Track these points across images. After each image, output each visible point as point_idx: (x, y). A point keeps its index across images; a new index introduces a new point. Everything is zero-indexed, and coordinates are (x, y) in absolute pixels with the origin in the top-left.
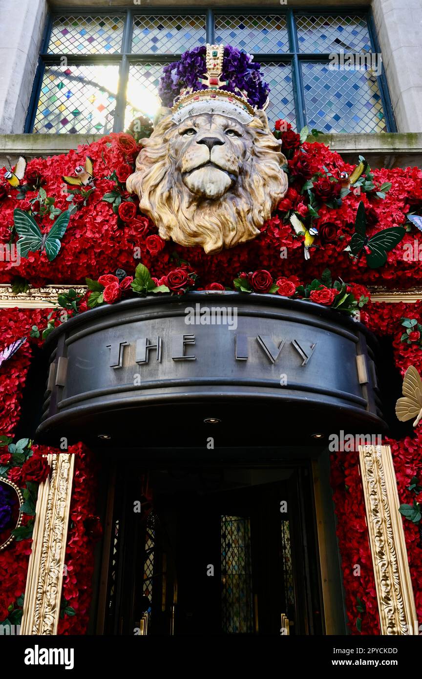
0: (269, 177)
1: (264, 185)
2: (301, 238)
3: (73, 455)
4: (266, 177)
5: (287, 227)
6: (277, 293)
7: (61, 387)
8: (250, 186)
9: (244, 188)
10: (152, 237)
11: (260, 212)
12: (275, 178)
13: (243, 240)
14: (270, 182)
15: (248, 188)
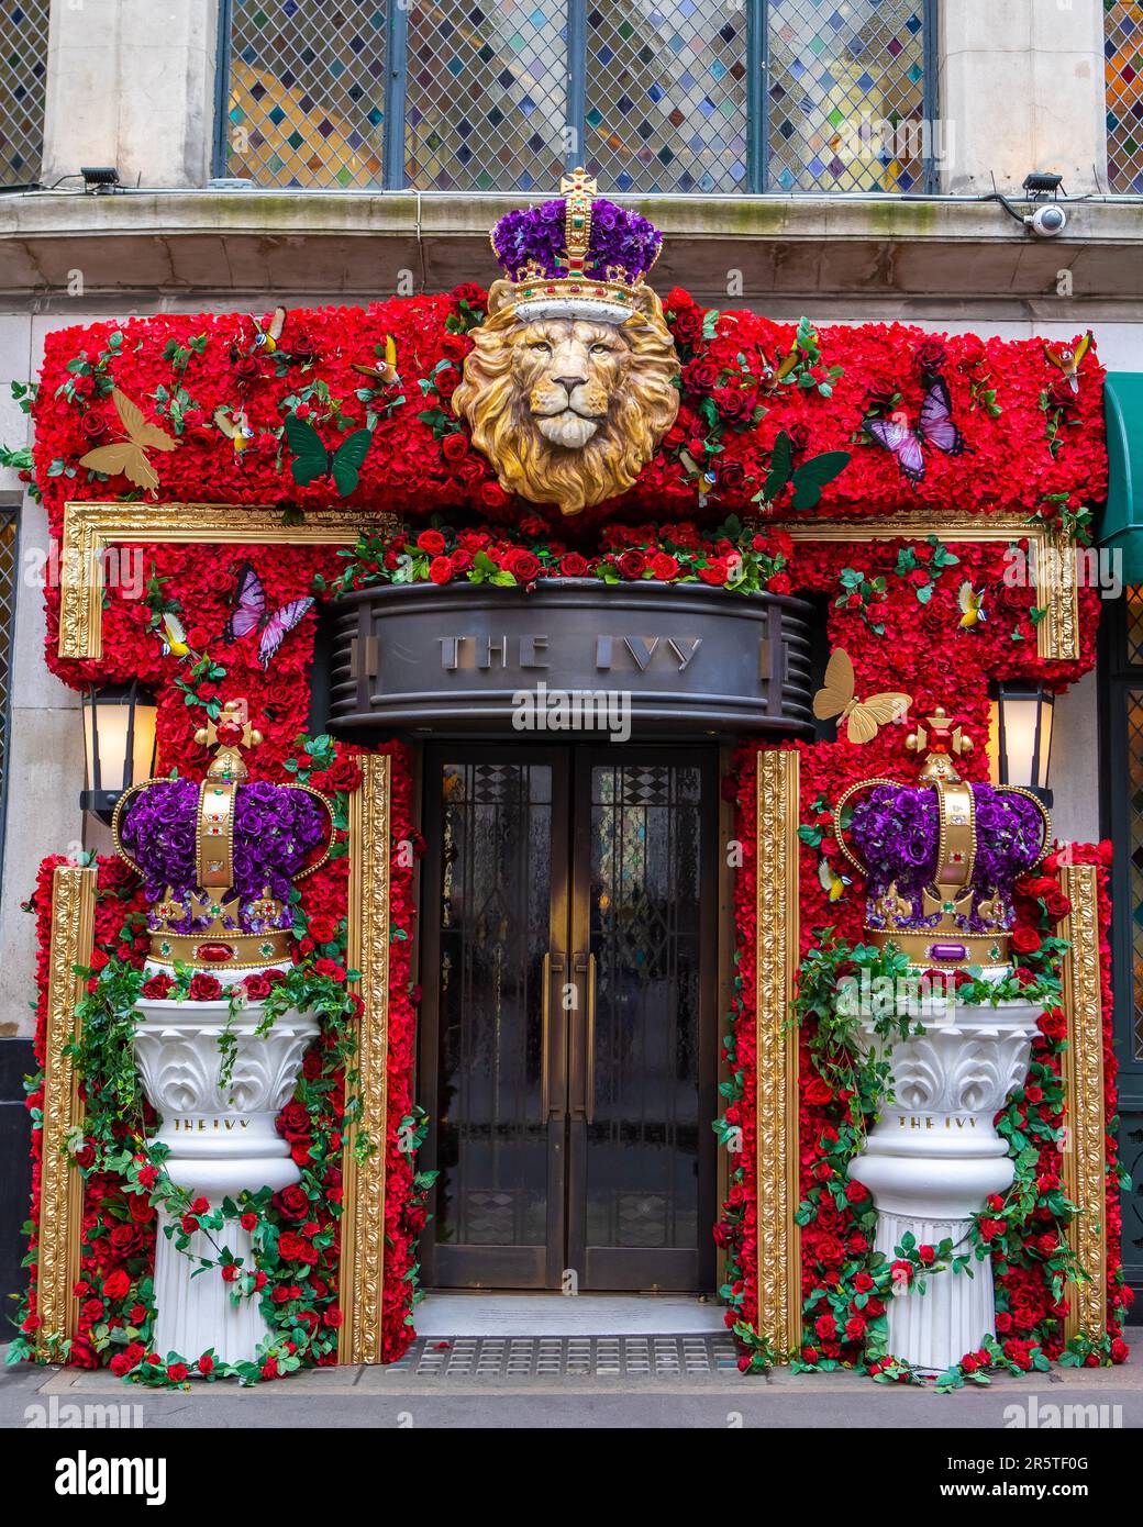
0: (651, 403)
1: (644, 414)
2: (694, 482)
3: (389, 757)
4: (646, 404)
5: (675, 467)
6: (653, 578)
7: (373, 678)
8: (623, 421)
9: (616, 426)
10: (489, 486)
11: (636, 456)
12: (661, 404)
13: (613, 495)
14: (653, 410)
15: (620, 424)
